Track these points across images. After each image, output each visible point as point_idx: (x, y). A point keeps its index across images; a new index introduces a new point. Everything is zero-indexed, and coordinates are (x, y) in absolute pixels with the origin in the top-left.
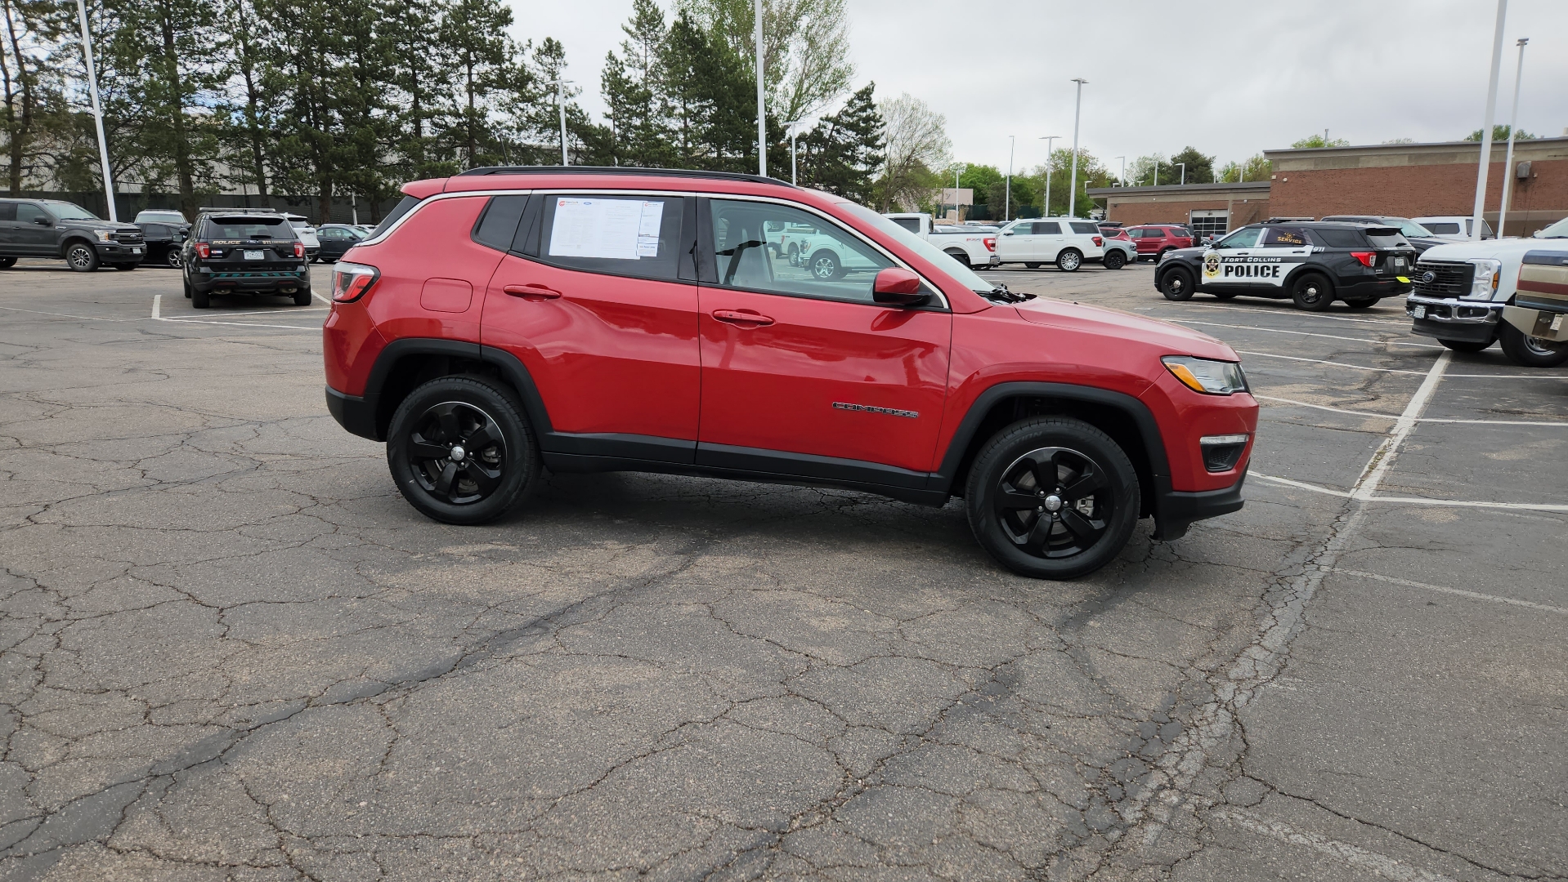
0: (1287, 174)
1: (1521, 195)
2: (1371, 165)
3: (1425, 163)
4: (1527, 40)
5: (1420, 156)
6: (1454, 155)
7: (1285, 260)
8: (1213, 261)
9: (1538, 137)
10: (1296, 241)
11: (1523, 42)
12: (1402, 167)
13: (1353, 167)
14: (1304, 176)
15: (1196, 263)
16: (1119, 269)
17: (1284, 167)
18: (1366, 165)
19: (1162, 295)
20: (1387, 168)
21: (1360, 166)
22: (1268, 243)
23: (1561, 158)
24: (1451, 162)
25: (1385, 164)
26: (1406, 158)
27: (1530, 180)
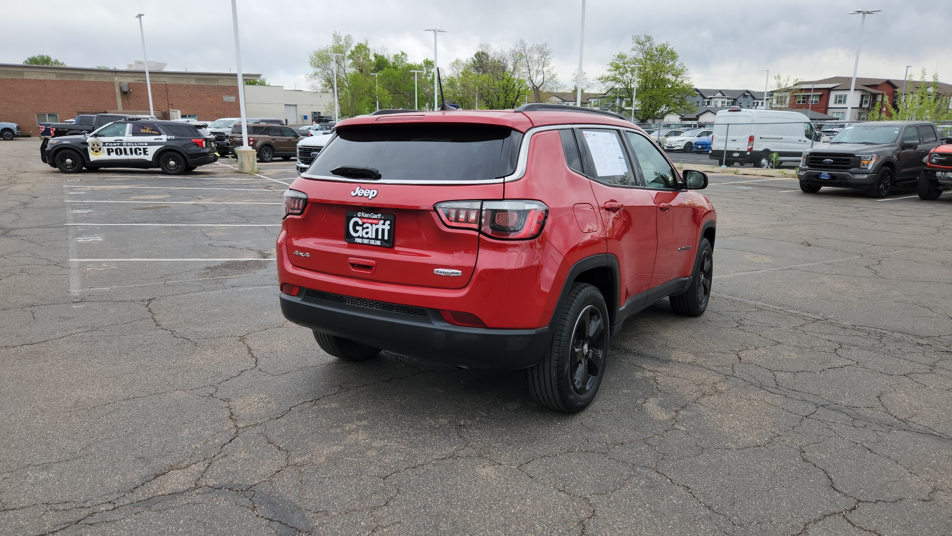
3: (67, 79)
4: (143, 15)
5: (62, 74)
6: (83, 75)
7: (150, 144)
8: (96, 145)
10: (154, 132)
11: (140, 16)
13: (20, 78)
18: (28, 78)
20: (43, 80)
21: (25, 77)
22: (135, 133)
23: (142, 82)
24: (82, 80)
25: (41, 78)
26: (54, 75)
27: (129, 93)
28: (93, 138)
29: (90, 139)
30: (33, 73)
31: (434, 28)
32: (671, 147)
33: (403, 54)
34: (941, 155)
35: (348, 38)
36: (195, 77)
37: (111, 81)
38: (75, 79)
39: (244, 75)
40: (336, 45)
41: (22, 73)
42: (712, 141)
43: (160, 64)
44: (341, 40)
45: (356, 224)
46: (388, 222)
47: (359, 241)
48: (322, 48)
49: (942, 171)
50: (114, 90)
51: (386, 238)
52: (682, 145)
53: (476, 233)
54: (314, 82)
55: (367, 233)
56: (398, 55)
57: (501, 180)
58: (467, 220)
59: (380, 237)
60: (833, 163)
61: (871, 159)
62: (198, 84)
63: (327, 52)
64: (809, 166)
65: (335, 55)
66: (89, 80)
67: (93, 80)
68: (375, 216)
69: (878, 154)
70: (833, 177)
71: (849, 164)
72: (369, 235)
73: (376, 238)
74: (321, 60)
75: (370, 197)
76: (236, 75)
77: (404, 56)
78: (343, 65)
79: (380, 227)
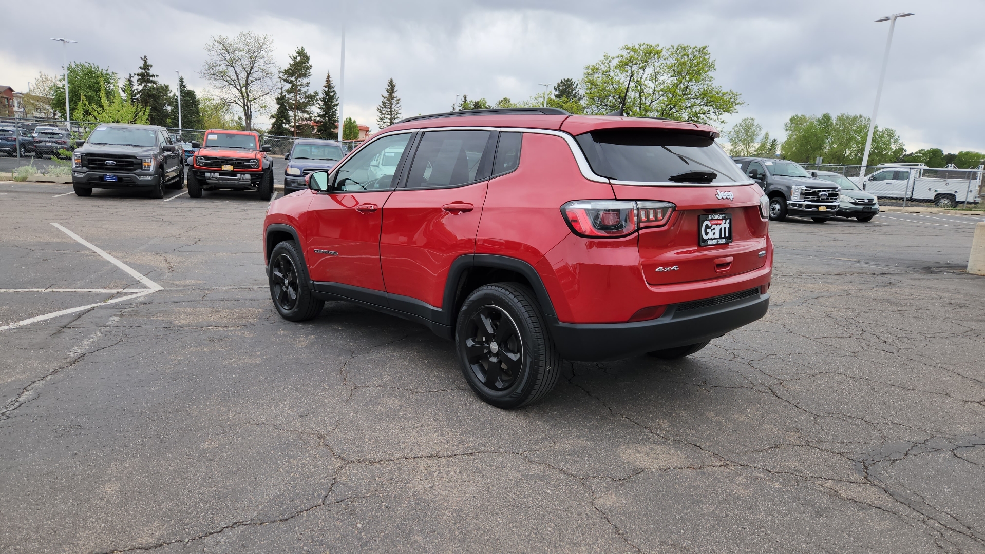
34: (206, 158)
45: (707, 227)
46: (728, 221)
47: (710, 242)
49: (211, 173)
55: (714, 234)
59: (723, 236)
60: (116, 165)
61: (151, 161)
64: (87, 167)
68: (721, 217)
69: (155, 156)
70: (120, 179)
71: (133, 166)
72: (716, 236)
73: (720, 238)
79: (723, 226)
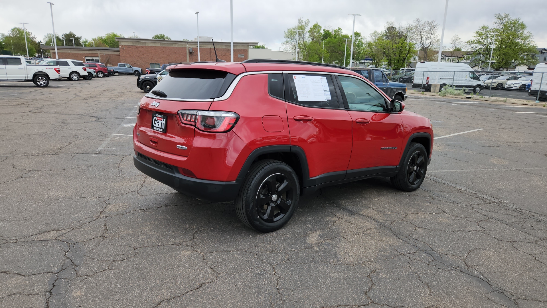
0: (125, 46)
1: (191, 57)
2: (150, 45)
3: (165, 46)
4: (199, 12)
5: (163, 44)
6: (172, 44)
8: (160, 79)
9: (190, 40)
11: (197, 13)
12: (159, 47)
13: (145, 45)
14: (130, 47)
15: (154, 80)
16: (91, 80)
17: (123, 44)
18: (148, 45)
19: (143, 91)
24: (172, 46)
25: (154, 45)
26: (159, 44)
27: (193, 53)
28: (160, 76)
29: (158, 76)
30: (150, 43)
31: (353, 14)
32: (510, 87)
33: (339, 29)
35: (307, 22)
36: (225, 44)
37: (185, 47)
38: (169, 46)
39: (234, 43)
40: (300, 25)
41: (146, 43)
42: (531, 84)
43: (209, 38)
44: (303, 22)
45: (155, 120)
46: (165, 120)
48: (291, 27)
50: (186, 52)
51: (164, 128)
52: (518, 86)
53: (194, 128)
54: (286, 46)
55: (158, 125)
56: (336, 30)
57: (212, 100)
58: (190, 121)
62: (226, 48)
63: (295, 29)
65: (298, 31)
66: (175, 46)
67: (176, 46)
68: (161, 116)
73: (161, 128)
74: (291, 34)
75: (156, 107)
76: (230, 43)
77: (340, 30)
78: (303, 36)
